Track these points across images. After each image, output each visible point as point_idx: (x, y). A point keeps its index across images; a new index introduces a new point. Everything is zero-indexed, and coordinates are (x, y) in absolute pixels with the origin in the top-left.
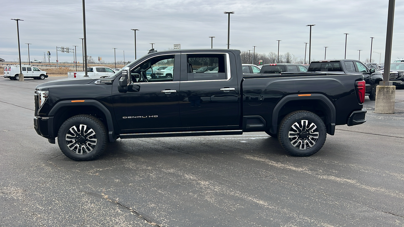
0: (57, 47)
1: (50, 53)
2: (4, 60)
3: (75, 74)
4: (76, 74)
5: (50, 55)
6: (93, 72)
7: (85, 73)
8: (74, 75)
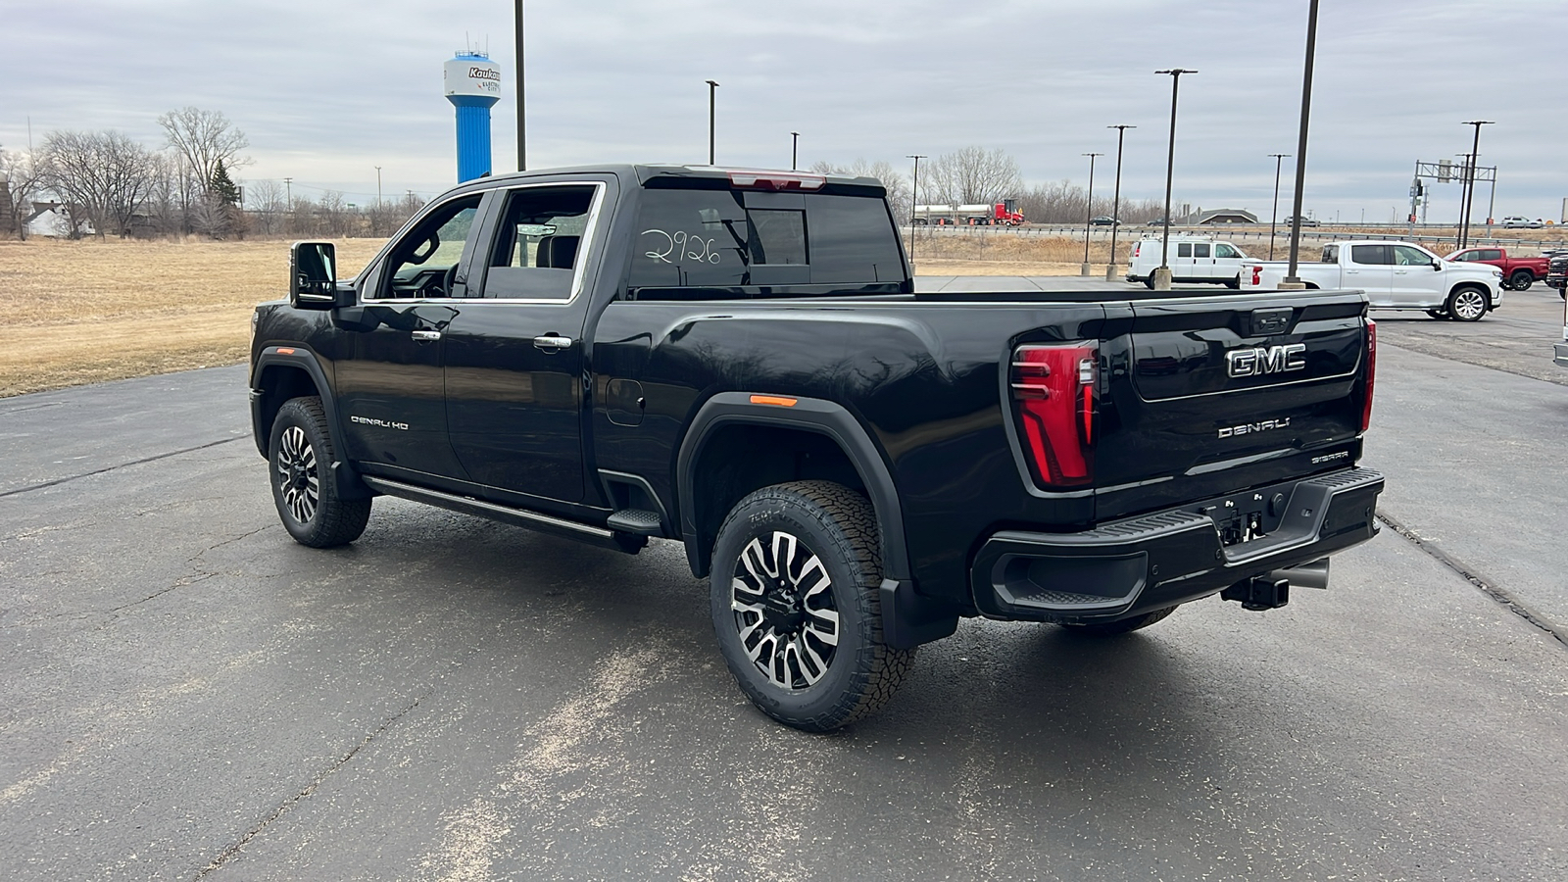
0: (1418, 163)
1: (1421, 189)
2: (1255, 218)
3: (1257, 270)
4: (1261, 269)
5: (1420, 194)
6: (1335, 261)
7: (1288, 266)
8: (1252, 273)
